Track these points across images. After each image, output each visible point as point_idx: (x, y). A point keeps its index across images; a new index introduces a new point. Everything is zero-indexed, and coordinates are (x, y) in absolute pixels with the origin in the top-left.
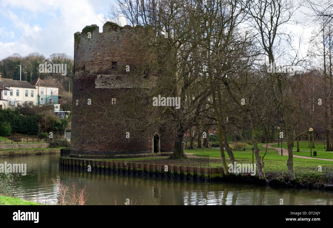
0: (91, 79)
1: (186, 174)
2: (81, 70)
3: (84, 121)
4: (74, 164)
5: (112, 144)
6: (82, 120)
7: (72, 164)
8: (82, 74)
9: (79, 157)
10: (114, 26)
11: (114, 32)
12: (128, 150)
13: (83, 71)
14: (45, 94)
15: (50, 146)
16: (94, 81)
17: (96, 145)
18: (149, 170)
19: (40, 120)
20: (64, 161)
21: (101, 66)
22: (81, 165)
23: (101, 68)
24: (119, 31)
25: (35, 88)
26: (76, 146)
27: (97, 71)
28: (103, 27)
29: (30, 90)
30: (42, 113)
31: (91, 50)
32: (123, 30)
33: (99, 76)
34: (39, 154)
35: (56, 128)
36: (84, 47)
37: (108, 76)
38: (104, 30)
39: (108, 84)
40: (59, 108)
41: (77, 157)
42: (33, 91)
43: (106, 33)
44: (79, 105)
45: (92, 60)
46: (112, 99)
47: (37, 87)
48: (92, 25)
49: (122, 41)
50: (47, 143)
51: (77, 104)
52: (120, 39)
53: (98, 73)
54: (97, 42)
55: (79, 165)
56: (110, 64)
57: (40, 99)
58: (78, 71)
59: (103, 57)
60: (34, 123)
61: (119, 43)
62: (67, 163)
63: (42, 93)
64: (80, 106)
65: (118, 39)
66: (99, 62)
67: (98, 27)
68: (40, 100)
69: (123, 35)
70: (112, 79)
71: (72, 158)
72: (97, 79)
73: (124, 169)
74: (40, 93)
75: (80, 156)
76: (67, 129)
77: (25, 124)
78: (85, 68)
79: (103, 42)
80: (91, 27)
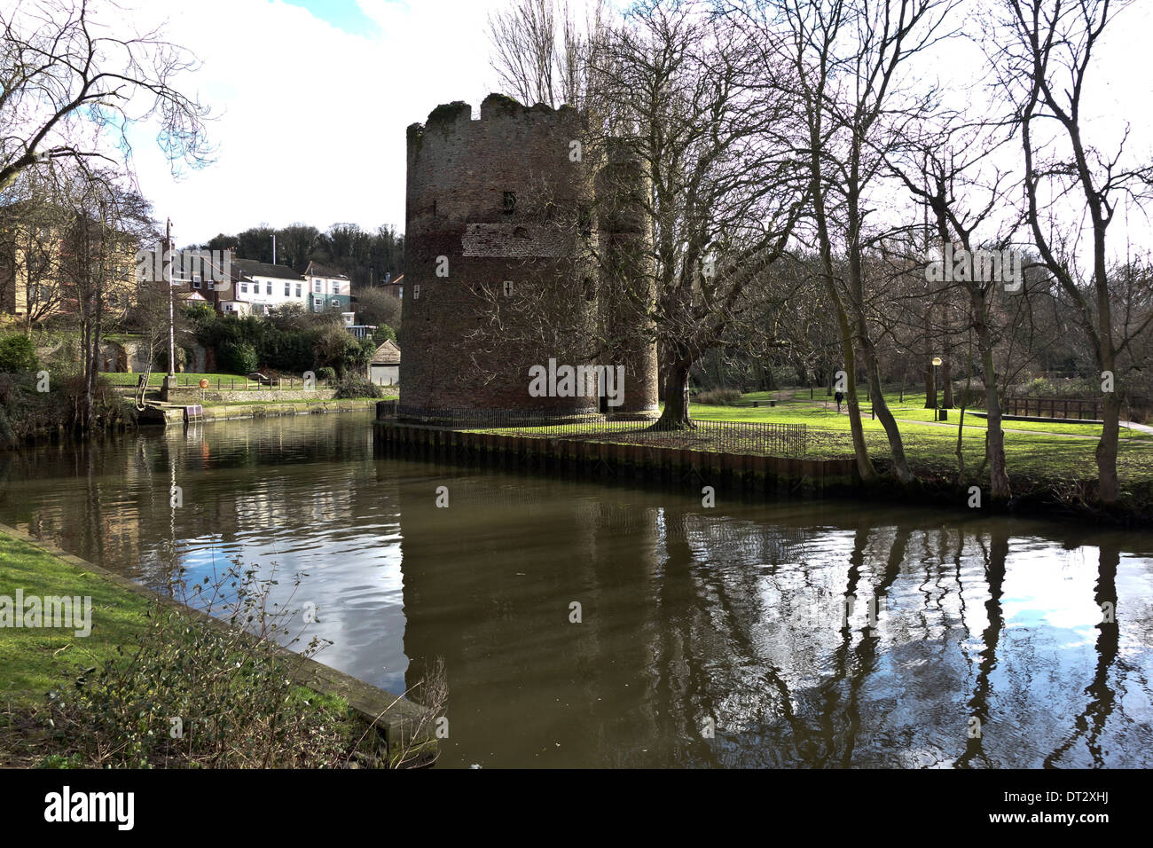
0: (453, 233)
1: (740, 474)
2: (427, 213)
3: (436, 335)
4: (412, 438)
5: (505, 392)
6: (428, 334)
7: (407, 439)
8: (429, 224)
9: (424, 423)
10: (508, 104)
11: (508, 119)
12: (542, 407)
13: (430, 216)
14: (323, 292)
15: (338, 396)
16: (460, 239)
17: (466, 395)
18: (624, 460)
19: (315, 339)
20: (385, 432)
21: (476, 203)
22: (432, 442)
23: (477, 206)
24: (520, 116)
25: (303, 279)
26: (416, 395)
27: (466, 215)
28: (482, 106)
29: (293, 283)
30: (322, 328)
31: (452, 164)
32: (531, 115)
33: (472, 227)
34: (317, 412)
35: (351, 357)
36: (433, 157)
37: (495, 226)
38: (483, 113)
39: (494, 246)
40: (352, 319)
41: (419, 422)
42: (299, 285)
43: (489, 122)
44: (422, 299)
45: (455, 187)
46: (505, 283)
47: (307, 278)
48: (453, 103)
49: (527, 142)
50: (332, 388)
51: (416, 296)
52: (524, 136)
53: (468, 221)
54: (468, 142)
55: (427, 443)
56: (498, 199)
57: (315, 302)
58: (419, 215)
59: (483, 180)
60: (304, 347)
61: (519, 147)
62: (395, 436)
63: (318, 290)
64: (425, 299)
65: (518, 137)
66: (474, 193)
67: (469, 107)
68: (315, 304)
69: (531, 128)
70: (504, 235)
71: (408, 425)
72: (467, 233)
73: (551, 456)
74: (314, 290)
75: (425, 419)
76: (371, 361)
77: (287, 349)
78: (437, 208)
79: (481, 143)
80: (452, 108)
